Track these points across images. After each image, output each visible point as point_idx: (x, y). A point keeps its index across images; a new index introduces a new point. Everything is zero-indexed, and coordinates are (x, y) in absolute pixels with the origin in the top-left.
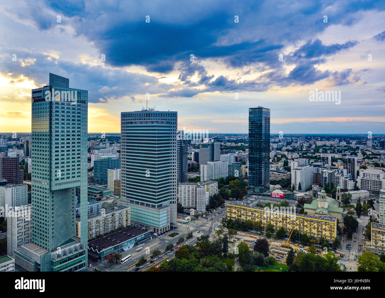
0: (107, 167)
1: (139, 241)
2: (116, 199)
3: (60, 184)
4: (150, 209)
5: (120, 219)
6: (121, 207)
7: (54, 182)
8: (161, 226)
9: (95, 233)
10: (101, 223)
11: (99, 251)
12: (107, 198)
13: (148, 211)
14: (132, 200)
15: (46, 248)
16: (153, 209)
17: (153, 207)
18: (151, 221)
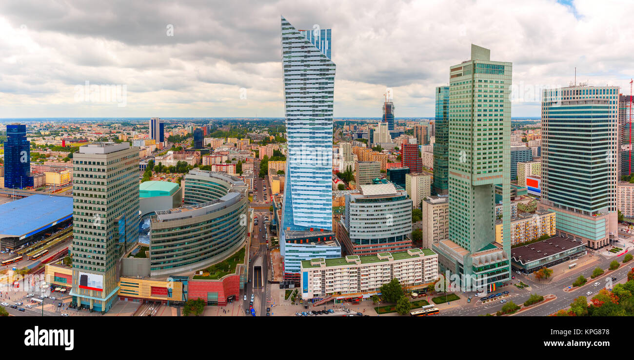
0: (515, 159)
1: (571, 256)
2: (532, 200)
3: (482, 179)
4: (582, 216)
5: (543, 226)
6: (543, 212)
7: (475, 176)
8: (597, 239)
9: (515, 240)
10: (521, 228)
11: (524, 262)
12: (521, 199)
13: (579, 218)
14: (556, 203)
15: (467, 249)
16: (586, 217)
17: (587, 214)
18: (584, 232)
